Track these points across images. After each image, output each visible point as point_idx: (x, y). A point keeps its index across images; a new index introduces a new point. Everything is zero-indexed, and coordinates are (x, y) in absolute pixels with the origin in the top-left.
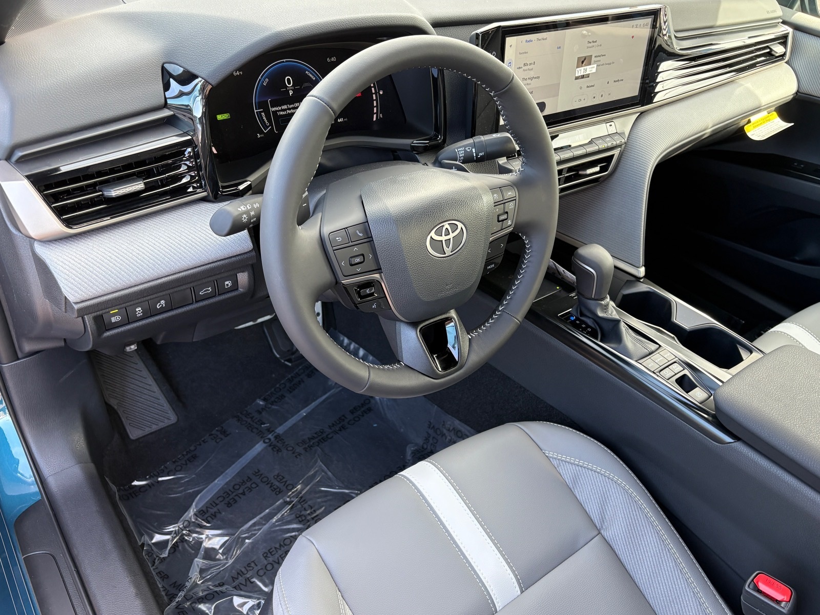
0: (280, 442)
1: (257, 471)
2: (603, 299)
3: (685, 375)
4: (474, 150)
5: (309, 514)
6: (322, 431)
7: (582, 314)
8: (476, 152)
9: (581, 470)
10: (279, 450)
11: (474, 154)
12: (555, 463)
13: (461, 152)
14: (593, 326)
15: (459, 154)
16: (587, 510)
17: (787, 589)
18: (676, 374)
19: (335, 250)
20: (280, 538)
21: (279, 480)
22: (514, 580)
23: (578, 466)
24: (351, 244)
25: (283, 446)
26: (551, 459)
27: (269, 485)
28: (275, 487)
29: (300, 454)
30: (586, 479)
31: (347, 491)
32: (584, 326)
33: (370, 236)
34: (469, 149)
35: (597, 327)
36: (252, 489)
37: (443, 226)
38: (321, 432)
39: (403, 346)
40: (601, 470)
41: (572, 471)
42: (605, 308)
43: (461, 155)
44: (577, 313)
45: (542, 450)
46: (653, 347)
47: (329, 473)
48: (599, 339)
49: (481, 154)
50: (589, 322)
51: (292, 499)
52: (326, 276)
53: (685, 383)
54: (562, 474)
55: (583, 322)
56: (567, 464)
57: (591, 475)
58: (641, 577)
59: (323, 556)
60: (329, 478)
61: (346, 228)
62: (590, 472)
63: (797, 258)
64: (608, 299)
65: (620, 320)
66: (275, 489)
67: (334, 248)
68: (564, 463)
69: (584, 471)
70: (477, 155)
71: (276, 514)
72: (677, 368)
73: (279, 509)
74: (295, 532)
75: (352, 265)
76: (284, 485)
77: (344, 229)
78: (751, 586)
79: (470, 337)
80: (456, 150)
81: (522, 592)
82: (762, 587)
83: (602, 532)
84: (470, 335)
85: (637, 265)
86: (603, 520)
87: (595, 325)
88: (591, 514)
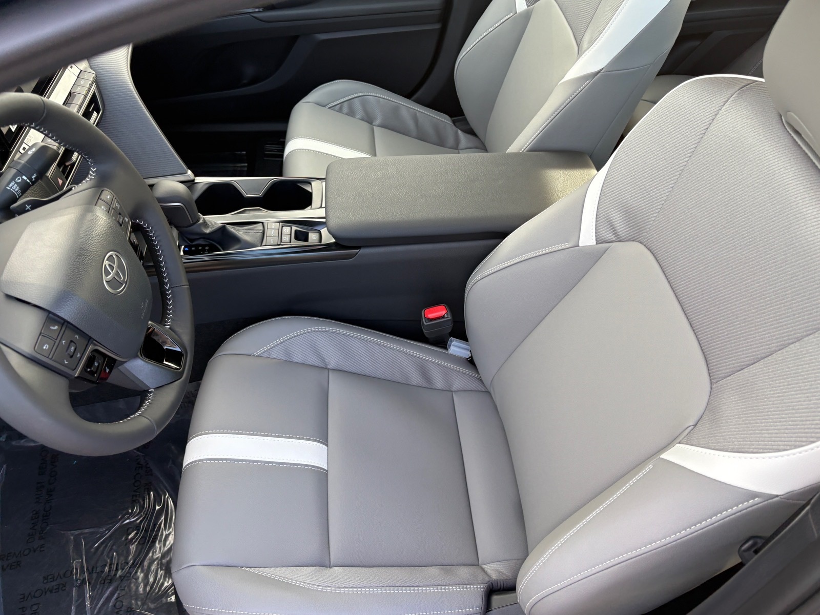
0: (9, 558)
1: (22, 597)
2: (199, 220)
3: (296, 231)
4: (24, 177)
5: (110, 571)
6: (34, 512)
7: (192, 240)
8: (28, 178)
9: (285, 344)
10: (18, 564)
11: (28, 181)
12: (266, 355)
13: (15, 187)
14: (207, 243)
15: (14, 190)
16: (310, 364)
17: (442, 307)
18: (291, 235)
19: (52, 357)
20: (110, 609)
21: (52, 580)
22: (318, 444)
23: (281, 343)
24: (57, 342)
25: (17, 557)
26: (262, 355)
27: (48, 592)
28: (55, 587)
29: (42, 546)
30: (293, 346)
31: (118, 525)
32: (200, 248)
33: (62, 321)
34: (19, 179)
35: (211, 242)
36: (38, 611)
37: (105, 265)
38: (36, 514)
39: (141, 378)
40: (297, 333)
41: (281, 350)
42: (205, 224)
43: (16, 190)
44: (187, 242)
45: (250, 355)
46: (260, 227)
47: (87, 531)
48: (221, 249)
49: (34, 177)
50: (201, 242)
51: (81, 578)
52: (62, 383)
53: (301, 236)
54: (276, 357)
55: (197, 246)
56: (273, 348)
57: (294, 341)
58: (368, 369)
59: (208, 563)
60: (92, 533)
61: (41, 333)
62: (292, 340)
63: (245, 81)
64: (201, 216)
65: (225, 226)
66: (58, 588)
67: (50, 357)
68: (271, 350)
69: (287, 343)
70: (31, 180)
71: (84, 601)
72: (286, 230)
73: (81, 595)
74: (116, 593)
75: (71, 357)
76: (61, 578)
77: (40, 335)
78: (427, 321)
79: (169, 327)
80: (8, 188)
81: (327, 445)
82: (431, 316)
83: (329, 367)
84: (167, 325)
85: (184, 172)
86: (323, 360)
87: (207, 241)
88: (314, 364)
